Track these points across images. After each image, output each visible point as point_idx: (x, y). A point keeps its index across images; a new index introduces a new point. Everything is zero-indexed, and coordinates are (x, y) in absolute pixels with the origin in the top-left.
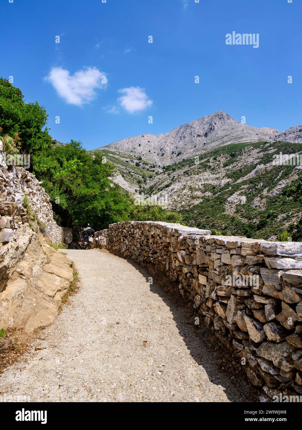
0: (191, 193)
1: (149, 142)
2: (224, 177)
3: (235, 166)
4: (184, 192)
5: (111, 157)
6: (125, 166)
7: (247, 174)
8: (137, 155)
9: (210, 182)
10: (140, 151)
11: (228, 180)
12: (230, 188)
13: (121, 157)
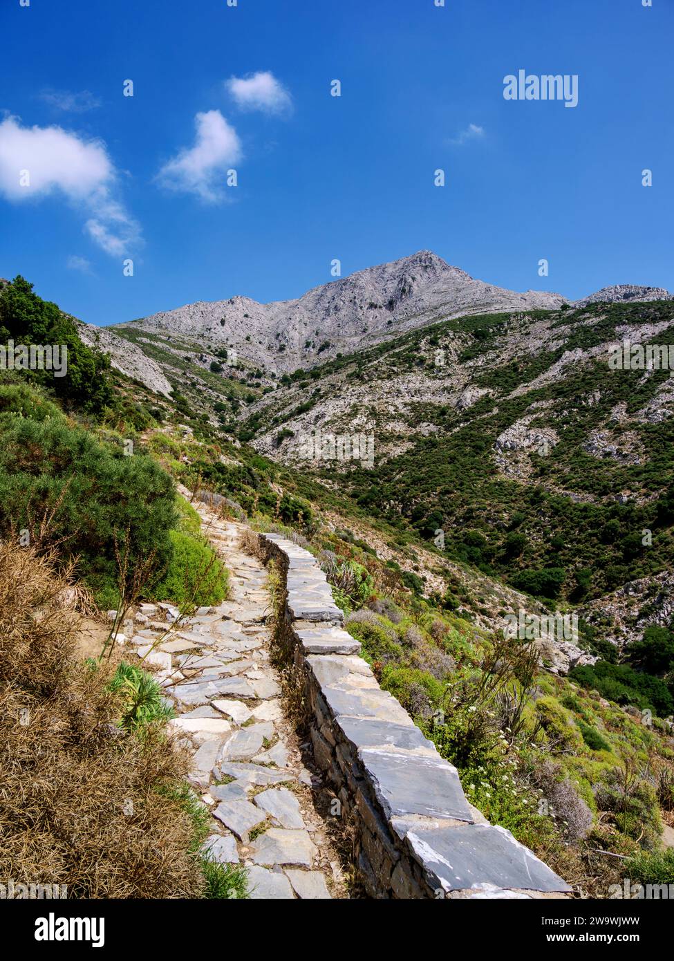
0: (377, 425)
1: (246, 316)
2: (466, 385)
3: (493, 360)
4: (355, 421)
5: (145, 344)
6: (182, 368)
7: (536, 376)
8: (214, 346)
9: (427, 398)
10: (224, 336)
11: (483, 392)
12: (496, 411)
13: (174, 347)
